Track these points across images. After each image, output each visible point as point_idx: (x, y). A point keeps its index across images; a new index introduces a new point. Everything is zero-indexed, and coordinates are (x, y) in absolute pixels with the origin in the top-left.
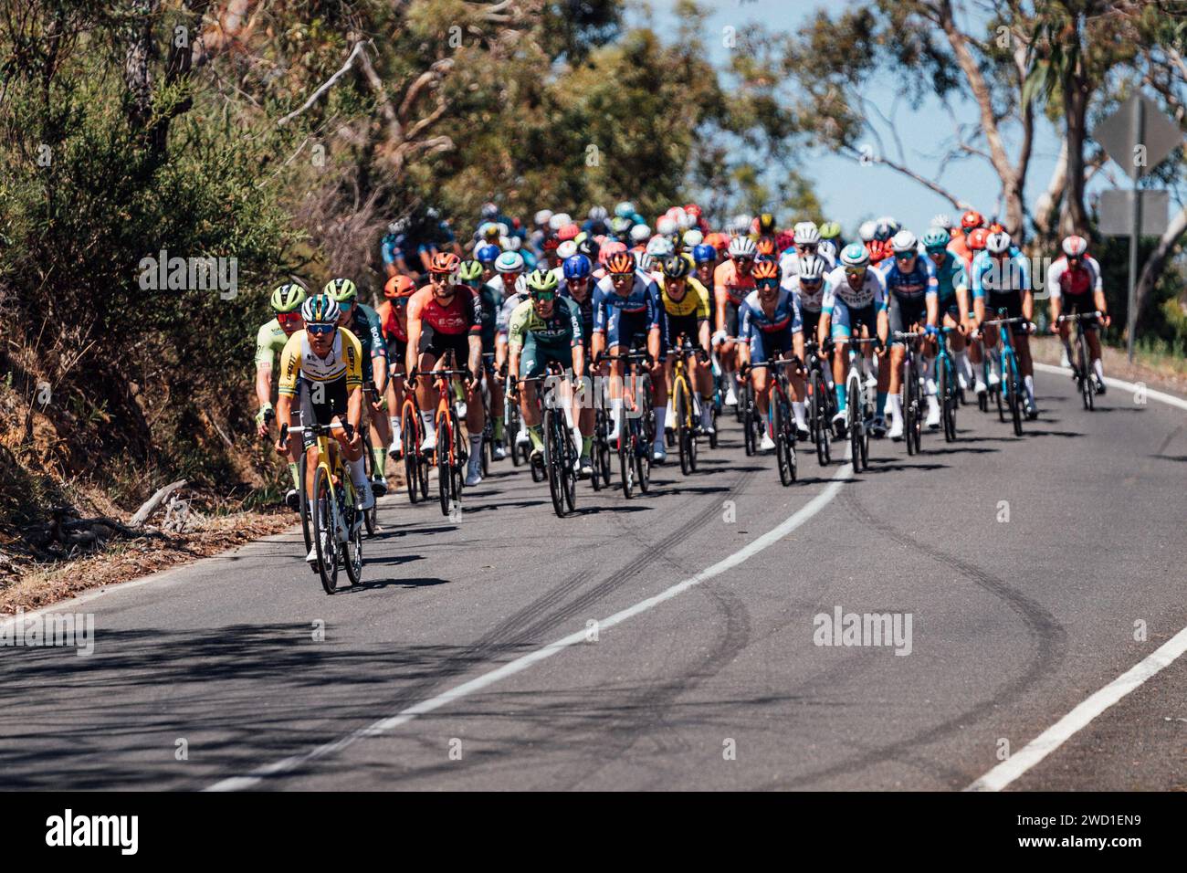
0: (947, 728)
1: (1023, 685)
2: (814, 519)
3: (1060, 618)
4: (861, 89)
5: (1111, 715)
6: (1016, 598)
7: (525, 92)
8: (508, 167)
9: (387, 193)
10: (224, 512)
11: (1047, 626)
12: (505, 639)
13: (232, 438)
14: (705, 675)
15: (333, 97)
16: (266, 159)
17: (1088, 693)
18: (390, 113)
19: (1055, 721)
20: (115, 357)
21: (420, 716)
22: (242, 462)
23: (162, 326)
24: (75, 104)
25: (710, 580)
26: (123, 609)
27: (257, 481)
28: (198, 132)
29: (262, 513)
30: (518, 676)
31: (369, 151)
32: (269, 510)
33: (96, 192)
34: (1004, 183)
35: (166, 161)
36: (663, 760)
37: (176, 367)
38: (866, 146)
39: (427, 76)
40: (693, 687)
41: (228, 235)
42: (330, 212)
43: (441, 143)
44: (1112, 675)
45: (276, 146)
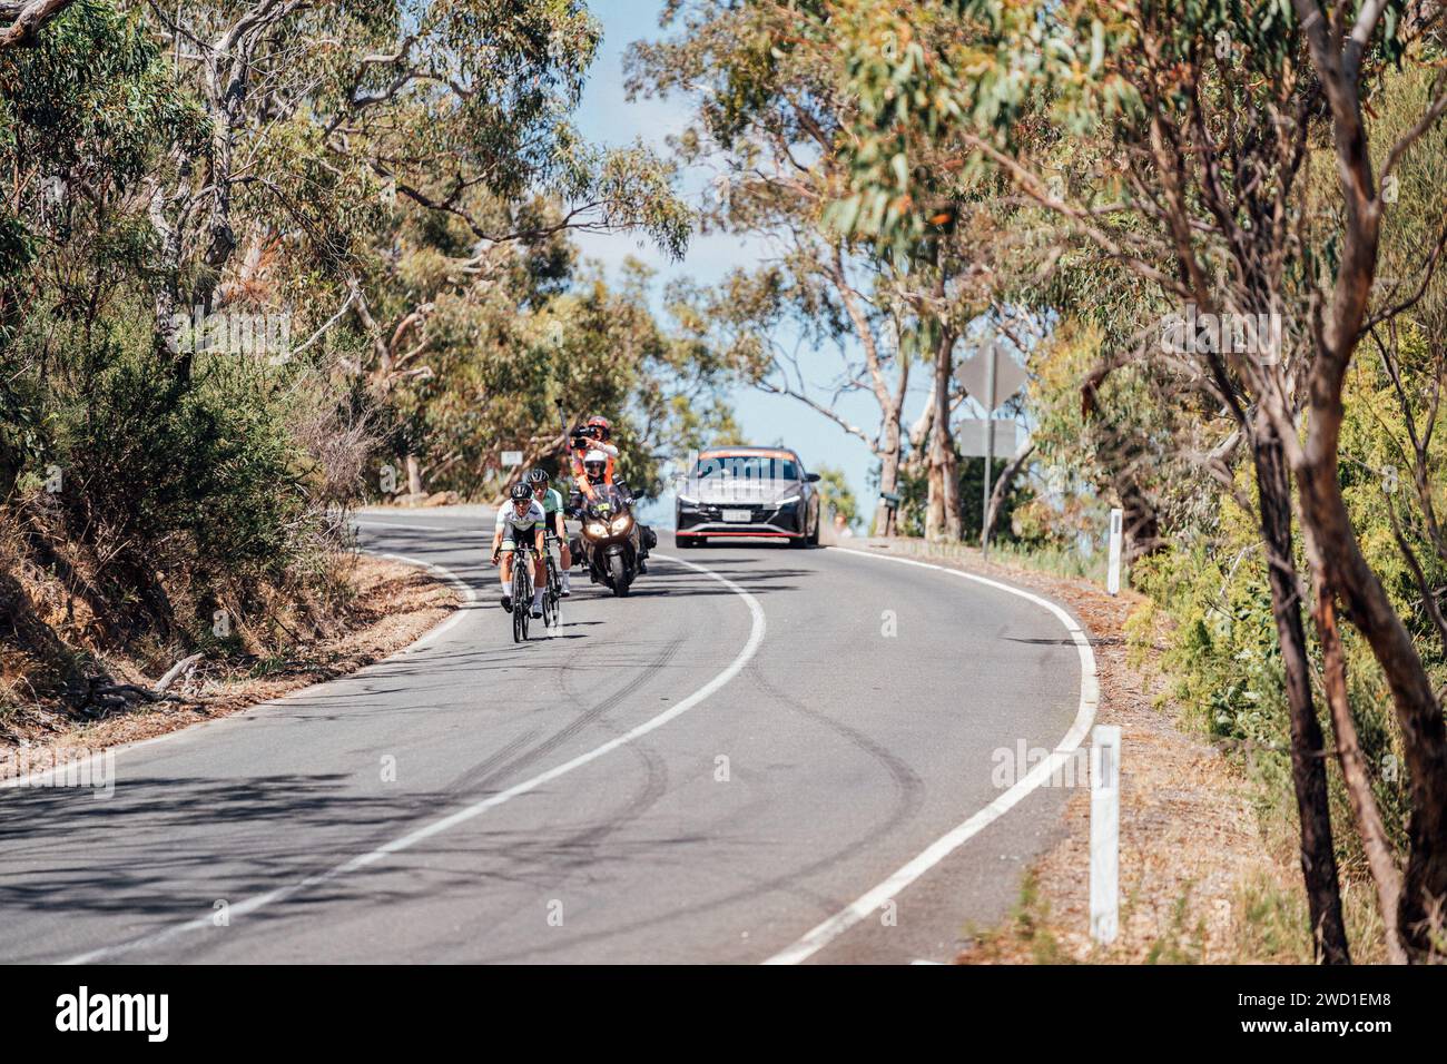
0: (826, 864)
1: (888, 828)
2: (725, 688)
3: (919, 772)
4: (770, 333)
5: (958, 853)
6: (885, 755)
7: (495, 332)
8: (481, 392)
9: (376, 415)
10: (236, 679)
11: (909, 779)
12: (466, 788)
13: (243, 617)
14: (628, 819)
15: (329, 337)
16: (276, 388)
17: (939, 835)
18: (381, 346)
19: (913, 858)
20: (144, 550)
21: (393, 853)
22: (251, 637)
23: (184, 526)
24: (112, 341)
25: (636, 739)
26: (146, 762)
27: (263, 653)
28: (217, 365)
29: (266, 681)
30: (475, 819)
31: (359, 380)
32: (272, 677)
33: (130, 414)
34: (885, 412)
35: (189, 389)
36: (593, 890)
37: (197, 559)
38: (774, 380)
39: (413, 317)
40: (619, 829)
41: (241, 451)
42: (328, 431)
43: (424, 371)
44: (959, 820)
45: (282, 378)
